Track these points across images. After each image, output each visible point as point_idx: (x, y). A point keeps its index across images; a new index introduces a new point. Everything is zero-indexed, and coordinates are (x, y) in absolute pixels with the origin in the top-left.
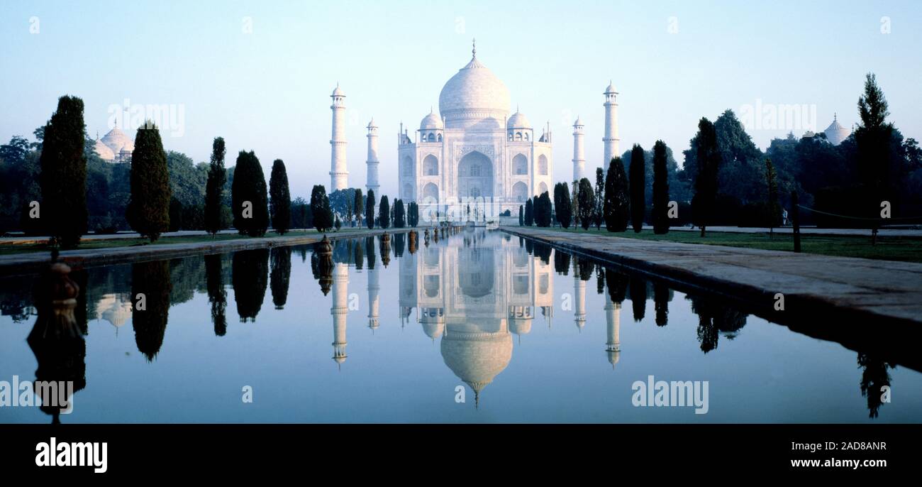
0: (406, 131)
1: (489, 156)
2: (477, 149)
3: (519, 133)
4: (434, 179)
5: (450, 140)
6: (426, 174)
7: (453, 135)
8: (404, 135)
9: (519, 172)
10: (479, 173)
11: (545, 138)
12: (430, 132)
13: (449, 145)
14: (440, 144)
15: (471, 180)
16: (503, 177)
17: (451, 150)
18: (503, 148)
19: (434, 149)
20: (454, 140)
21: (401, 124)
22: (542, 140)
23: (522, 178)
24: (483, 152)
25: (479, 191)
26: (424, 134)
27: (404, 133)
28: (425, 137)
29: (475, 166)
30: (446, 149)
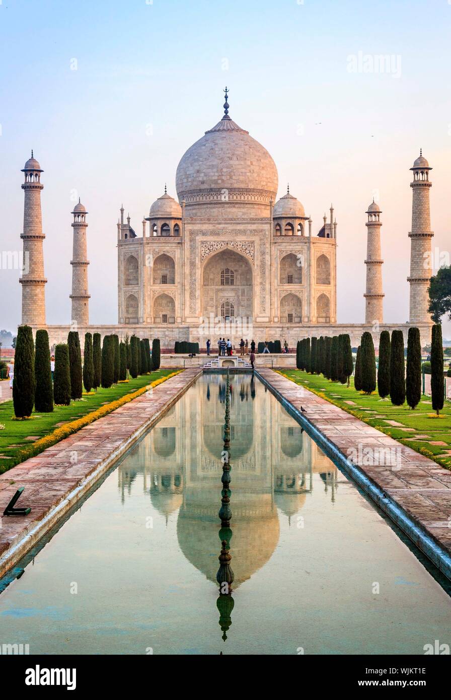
0: (129, 219)
1: (248, 256)
2: (230, 247)
3: (289, 224)
4: (168, 289)
5: (192, 233)
6: (158, 281)
7: (197, 227)
8: (125, 225)
9: (290, 280)
10: (232, 281)
11: (327, 232)
12: (163, 222)
13: (191, 241)
14: (177, 240)
15: (222, 290)
16: (267, 286)
17: (193, 248)
18: (268, 245)
19: (169, 247)
20: (198, 235)
21: (122, 210)
22: (322, 234)
23: (293, 288)
24: (238, 250)
25: (232, 307)
26: (155, 225)
27: (125, 222)
28: (155, 228)
29: (227, 270)
30: (187, 245)
